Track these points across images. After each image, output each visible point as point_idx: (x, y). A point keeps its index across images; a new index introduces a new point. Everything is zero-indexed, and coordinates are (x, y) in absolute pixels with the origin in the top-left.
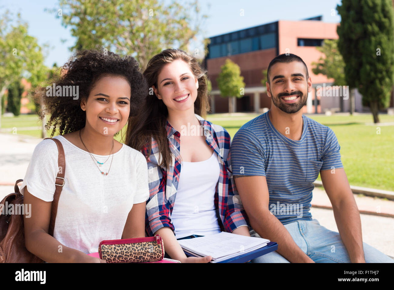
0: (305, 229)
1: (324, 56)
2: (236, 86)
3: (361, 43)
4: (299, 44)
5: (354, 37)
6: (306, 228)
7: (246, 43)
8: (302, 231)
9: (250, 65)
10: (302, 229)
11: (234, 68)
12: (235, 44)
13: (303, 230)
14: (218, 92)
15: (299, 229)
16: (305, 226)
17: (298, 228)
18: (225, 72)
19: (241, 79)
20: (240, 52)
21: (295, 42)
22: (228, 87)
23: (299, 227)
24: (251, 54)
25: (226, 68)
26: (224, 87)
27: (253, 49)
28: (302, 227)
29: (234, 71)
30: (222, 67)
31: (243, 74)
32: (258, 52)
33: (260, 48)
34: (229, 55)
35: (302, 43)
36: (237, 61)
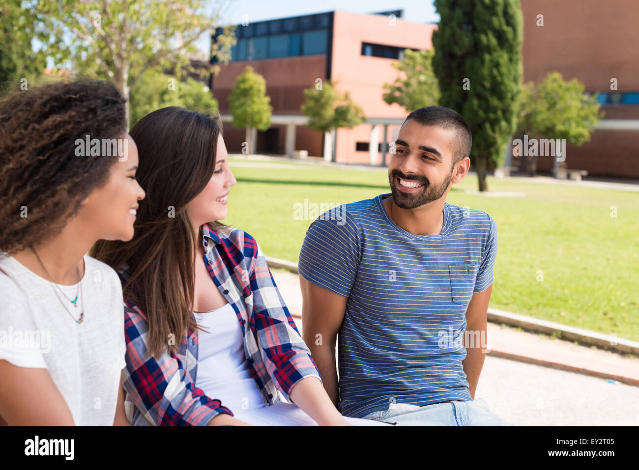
0: (465, 419)
1: (403, 76)
2: (258, 112)
3: (468, 62)
4: (363, 53)
5: (458, 51)
6: (468, 415)
7: (280, 43)
8: (461, 421)
9: (283, 79)
10: (461, 419)
11: (256, 81)
12: (262, 42)
13: (463, 419)
14: (229, 118)
15: (456, 418)
16: (465, 413)
17: (454, 417)
18: (242, 86)
19: (267, 100)
20: (268, 56)
21: (358, 48)
22: (245, 112)
23: (455, 415)
24: (286, 60)
25: (244, 81)
26: (239, 112)
27: (290, 54)
28: (460, 414)
29: (256, 87)
30: (239, 78)
31: (270, 91)
32: (298, 59)
33: (301, 53)
34: (250, 58)
35: (369, 50)
36: (261, 70)
